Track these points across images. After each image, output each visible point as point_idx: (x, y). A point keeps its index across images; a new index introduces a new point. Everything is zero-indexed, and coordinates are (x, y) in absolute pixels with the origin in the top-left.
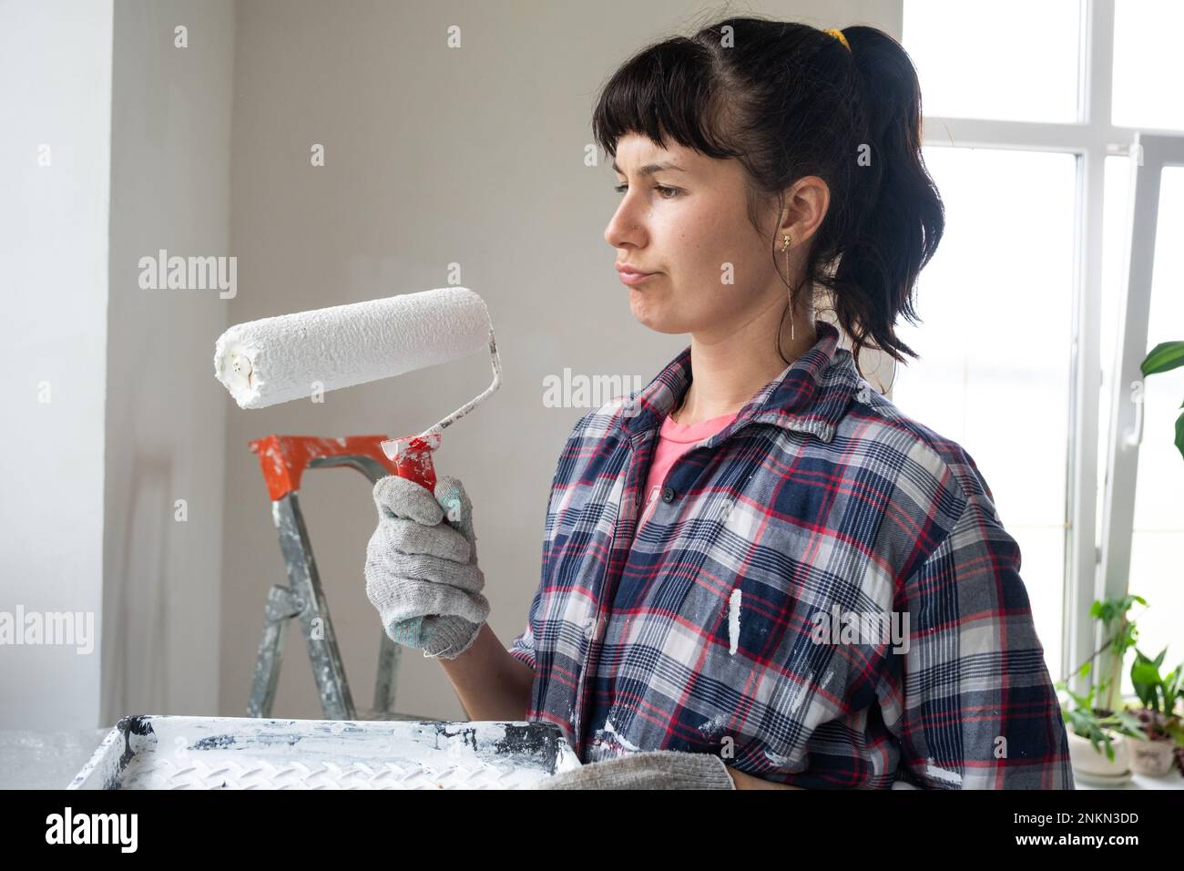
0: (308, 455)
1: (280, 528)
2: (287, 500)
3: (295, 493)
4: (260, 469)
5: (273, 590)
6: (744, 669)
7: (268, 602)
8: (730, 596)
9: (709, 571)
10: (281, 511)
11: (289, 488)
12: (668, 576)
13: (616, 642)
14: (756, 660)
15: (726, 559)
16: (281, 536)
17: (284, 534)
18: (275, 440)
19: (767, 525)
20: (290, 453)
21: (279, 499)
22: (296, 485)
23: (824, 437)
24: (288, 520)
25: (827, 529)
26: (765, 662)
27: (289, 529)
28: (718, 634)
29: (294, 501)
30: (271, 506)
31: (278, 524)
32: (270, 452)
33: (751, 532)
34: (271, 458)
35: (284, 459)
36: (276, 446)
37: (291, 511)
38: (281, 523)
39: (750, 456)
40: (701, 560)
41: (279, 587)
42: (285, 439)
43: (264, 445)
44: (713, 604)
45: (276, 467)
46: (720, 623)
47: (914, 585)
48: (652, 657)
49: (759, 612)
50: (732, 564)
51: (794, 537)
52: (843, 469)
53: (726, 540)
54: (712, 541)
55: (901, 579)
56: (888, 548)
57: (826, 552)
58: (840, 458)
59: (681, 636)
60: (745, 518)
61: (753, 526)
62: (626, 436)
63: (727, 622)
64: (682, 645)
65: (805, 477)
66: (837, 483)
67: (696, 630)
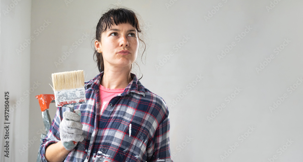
0: (51, 99)
1: (44, 119)
2: (46, 111)
3: (48, 109)
4: (39, 103)
5: (42, 135)
6: (132, 139)
7: (41, 138)
8: (129, 125)
9: (124, 121)
10: (44, 114)
11: (46, 108)
12: (113, 122)
13: (101, 135)
14: (134, 137)
15: (127, 118)
16: (44, 121)
17: (45, 120)
18: (42, 95)
19: (136, 112)
20: (46, 99)
21: (44, 111)
22: (48, 107)
23: (144, 96)
24: (46, 117)
25: (148, 113)
26: (135, 138)
27: (46, 119)
28: (127, 132)
29: (47, 112)
30: (42, 113)
31: (43, 118)
32: (41, 99)
33: (132, 113)
34: (41, 100)
35: (45, 100)
36: (43, 97)
37: (47, 114)
38: (44, 117)
39: (129, 99)
40: (121, 119)
41: (44, 134)
42: (45, 95)
43: (40, 97)
44: (126, 127)
45: (43, 103)
46: (127, 130)
47: (161, 125)
48: (112, 138)
49: (135, 128)
50: (129, 119)
51: (142, 114)
52: (152, 102)
53: (127, 115)
54: (124, 115)
55: (159, 124)
56: (158, 118)
57: (148, 117)
58: (151, 100)
59: (118, 133)
60: (131, 111)
61: (133, 112)
62: (94, 90)
63: (129, 130)
64: (119, 135)
65: (144, 103)
66: (151, 105)
67: (122, 132)
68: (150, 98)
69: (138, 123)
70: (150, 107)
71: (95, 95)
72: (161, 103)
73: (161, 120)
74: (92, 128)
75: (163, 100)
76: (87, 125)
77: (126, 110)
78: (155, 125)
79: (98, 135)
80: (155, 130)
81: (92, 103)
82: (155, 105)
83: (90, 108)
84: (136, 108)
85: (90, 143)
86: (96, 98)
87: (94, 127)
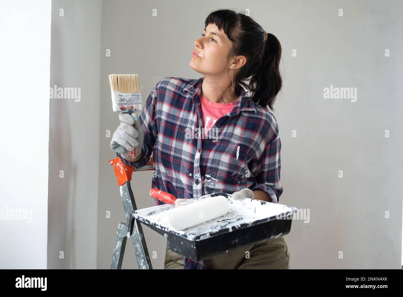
1: (123, 197)
2: (126, 185)
3: (130, 182)
4: (114, 172)
6: (239, 162)
9: (231, 144)
10: (123, 190)
11: (127, 180)
13: (205, 157)
14: (242, 160)
15: (235, 141)
17: (124, 200)
19: (244, 132)
21: (123, 185)
22: (130, 178)
23: (256, 112)
24: (126, 194)
25: (258, 132)
27: (127, 198)
29: (129, 185)
30: (119, 188)
32: (118, 164)
34: (118, 167)
35: (124, 167)
37: (128, 190)
40: (229, 142)
41: (122, 223)
43: (115, 161)
44: (233, 149)
45: (121, 171)
46: (235, 153)
47: (269, 146)
48: (218, 162)
49: (243, 150)
50: (237, 142)
51: (250, 134)
52: (261, 119)
53: (234, 136)
54: (231, 137)
55: (266, 145)
56: (266, 138)
57: (257, 137)
58: (260, 117)
59: (225, 156)
60: (238, 131)
61: (241, 133)
62: (195, 103)
63: (236, 153)
64: (225, 158)
65: (253, 121)
66: (260, 123)
67: (229, 155)
68: (259, 115)
69: (247, 144)
70: (259, 125)
71: (197, 110)
72: (271, 120)
73: (269, 140)
74: (194, 148)
75: (274, 117)
76: (189, 145)
77: (233, 131)
78: (262, 146)
79: (203, 157)
80: (263, 151)
81: (194, 118)
82: (265, 123)
83: (192, 125)
84: (244, 128)
85: (194, 166)
86: (199, 113)
87: (196, 147)
